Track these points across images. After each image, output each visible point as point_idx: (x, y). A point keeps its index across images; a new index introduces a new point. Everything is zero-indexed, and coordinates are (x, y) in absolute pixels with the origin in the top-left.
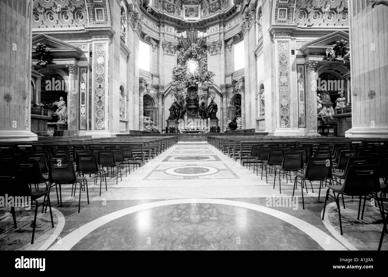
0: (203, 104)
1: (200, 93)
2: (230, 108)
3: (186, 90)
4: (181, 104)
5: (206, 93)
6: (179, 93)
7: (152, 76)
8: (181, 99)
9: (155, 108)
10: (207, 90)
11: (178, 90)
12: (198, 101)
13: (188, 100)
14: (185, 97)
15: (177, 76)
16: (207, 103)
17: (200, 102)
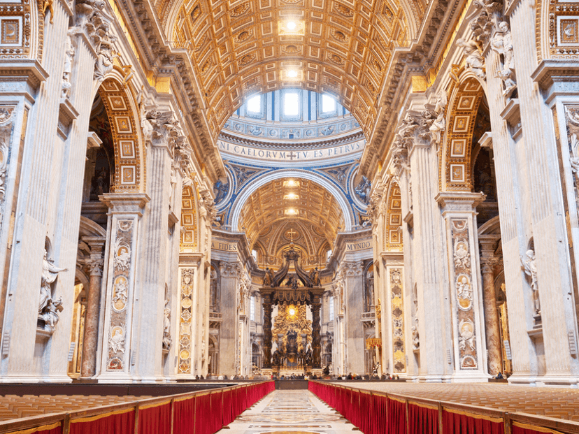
0: (302, 351)
1: (299, 340)
2: (325, 355)
3: (286, 337)
4: (282, 351)
5: (304, 340)
6: (280, 340)
7: (256, 325)
8: (281, 345)
9: (259, 355)
10: (306, 337)
11: (279, 337)
12: (297, 349)
13: (288, 347)
14: (285, 344)
15: (278, 324)
16: (305, 350)
17: (299, 349)
